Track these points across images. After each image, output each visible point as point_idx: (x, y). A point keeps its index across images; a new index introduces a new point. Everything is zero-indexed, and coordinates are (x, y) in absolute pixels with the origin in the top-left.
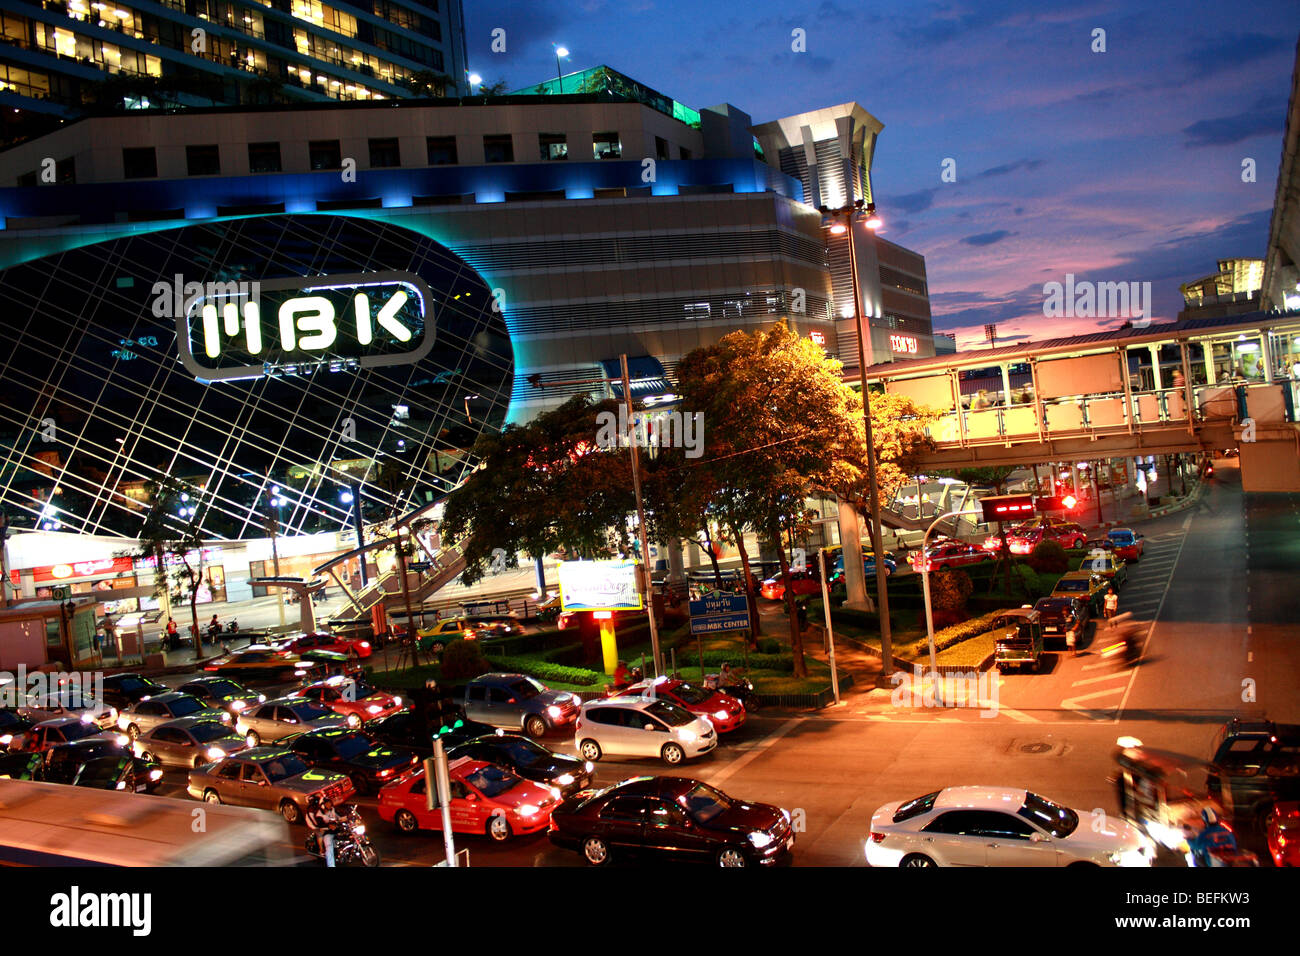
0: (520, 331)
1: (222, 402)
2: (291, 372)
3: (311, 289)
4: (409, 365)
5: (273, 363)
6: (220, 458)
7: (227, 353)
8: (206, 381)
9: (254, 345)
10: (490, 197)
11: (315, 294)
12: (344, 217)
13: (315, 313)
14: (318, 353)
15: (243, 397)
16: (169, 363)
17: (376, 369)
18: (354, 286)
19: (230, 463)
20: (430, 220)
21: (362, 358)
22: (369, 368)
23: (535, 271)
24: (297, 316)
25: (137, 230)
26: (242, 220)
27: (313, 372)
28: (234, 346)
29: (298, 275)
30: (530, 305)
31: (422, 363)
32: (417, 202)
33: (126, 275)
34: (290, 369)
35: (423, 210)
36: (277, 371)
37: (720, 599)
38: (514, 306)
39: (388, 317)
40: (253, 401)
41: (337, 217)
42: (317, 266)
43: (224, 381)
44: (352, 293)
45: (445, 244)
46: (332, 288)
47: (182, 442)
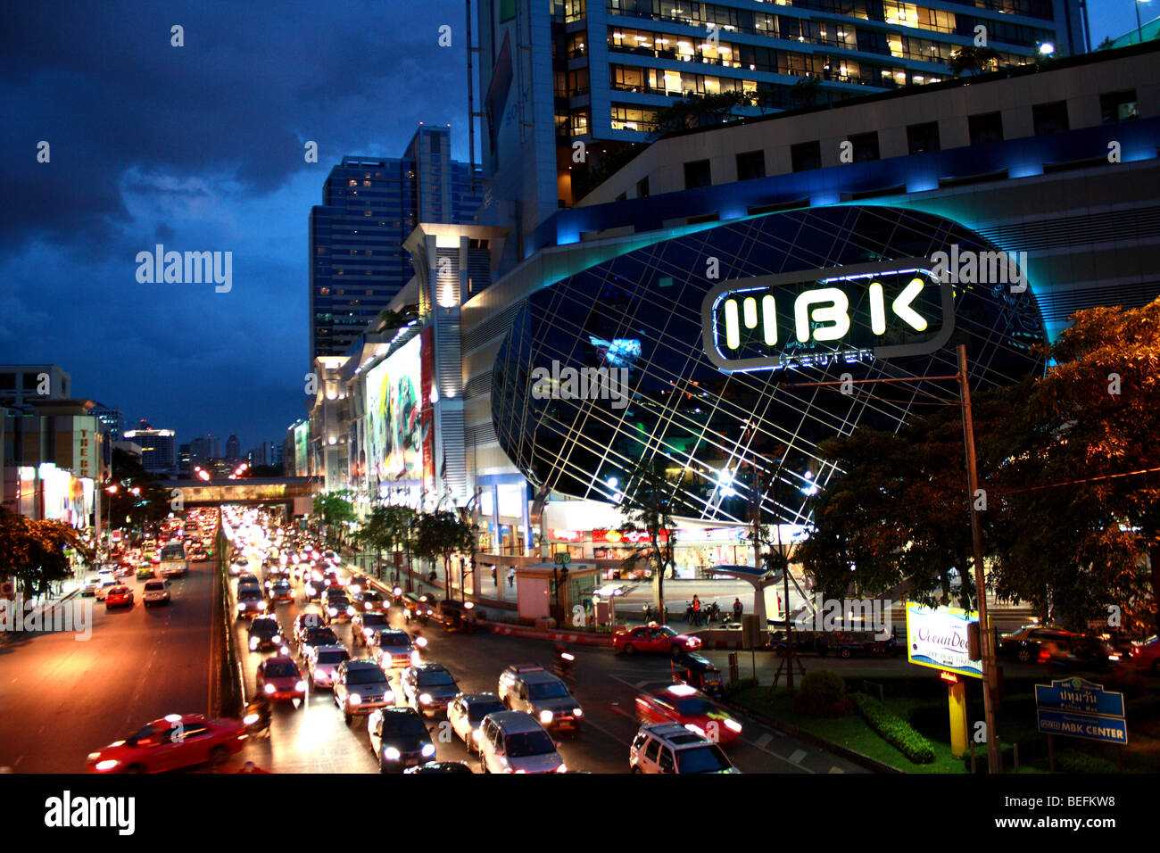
0: (1055, 319)
1: (741, 391)
2: (807, 363)
3: (828, 280)
4: (927, 355)
5: (790, 355)
6: (738, 445)
7: (747, 345)
8: (728, 371)
9: (771, 337)
10: (1026, 172)
11: (831, 285)
12: (860, 207)
13: (830, 304)
14: (833, 343)
15: (761, 386)
16: (696, 354)
17: (891, 360)
18: (870, 276)
19: (746, 449)
20: (953, 202)
21: (876, 349)
22: (884, 359)
23: (1077, 249)
24: (812, 307)
25: (675, 234)
26: (764, 217)
27: (829, 362)
28: (752, 337)
29: (814, 268)
30: (1069, 287)
31: (939, 353)
32: (943, 185)
33: (666, 276)
34: (806, 361)
35: (948, 192)
36: (793, 361)
37: (1082, 691)
38: (1049, 289)
39: (903, 306)
40: (770, 390)
41: (853, 207)
42: (834, 258)
43: (744, 371)
44: (867, 282)
45: (969, 225)
46: (849, 278)
47: (705, 428)
